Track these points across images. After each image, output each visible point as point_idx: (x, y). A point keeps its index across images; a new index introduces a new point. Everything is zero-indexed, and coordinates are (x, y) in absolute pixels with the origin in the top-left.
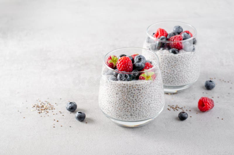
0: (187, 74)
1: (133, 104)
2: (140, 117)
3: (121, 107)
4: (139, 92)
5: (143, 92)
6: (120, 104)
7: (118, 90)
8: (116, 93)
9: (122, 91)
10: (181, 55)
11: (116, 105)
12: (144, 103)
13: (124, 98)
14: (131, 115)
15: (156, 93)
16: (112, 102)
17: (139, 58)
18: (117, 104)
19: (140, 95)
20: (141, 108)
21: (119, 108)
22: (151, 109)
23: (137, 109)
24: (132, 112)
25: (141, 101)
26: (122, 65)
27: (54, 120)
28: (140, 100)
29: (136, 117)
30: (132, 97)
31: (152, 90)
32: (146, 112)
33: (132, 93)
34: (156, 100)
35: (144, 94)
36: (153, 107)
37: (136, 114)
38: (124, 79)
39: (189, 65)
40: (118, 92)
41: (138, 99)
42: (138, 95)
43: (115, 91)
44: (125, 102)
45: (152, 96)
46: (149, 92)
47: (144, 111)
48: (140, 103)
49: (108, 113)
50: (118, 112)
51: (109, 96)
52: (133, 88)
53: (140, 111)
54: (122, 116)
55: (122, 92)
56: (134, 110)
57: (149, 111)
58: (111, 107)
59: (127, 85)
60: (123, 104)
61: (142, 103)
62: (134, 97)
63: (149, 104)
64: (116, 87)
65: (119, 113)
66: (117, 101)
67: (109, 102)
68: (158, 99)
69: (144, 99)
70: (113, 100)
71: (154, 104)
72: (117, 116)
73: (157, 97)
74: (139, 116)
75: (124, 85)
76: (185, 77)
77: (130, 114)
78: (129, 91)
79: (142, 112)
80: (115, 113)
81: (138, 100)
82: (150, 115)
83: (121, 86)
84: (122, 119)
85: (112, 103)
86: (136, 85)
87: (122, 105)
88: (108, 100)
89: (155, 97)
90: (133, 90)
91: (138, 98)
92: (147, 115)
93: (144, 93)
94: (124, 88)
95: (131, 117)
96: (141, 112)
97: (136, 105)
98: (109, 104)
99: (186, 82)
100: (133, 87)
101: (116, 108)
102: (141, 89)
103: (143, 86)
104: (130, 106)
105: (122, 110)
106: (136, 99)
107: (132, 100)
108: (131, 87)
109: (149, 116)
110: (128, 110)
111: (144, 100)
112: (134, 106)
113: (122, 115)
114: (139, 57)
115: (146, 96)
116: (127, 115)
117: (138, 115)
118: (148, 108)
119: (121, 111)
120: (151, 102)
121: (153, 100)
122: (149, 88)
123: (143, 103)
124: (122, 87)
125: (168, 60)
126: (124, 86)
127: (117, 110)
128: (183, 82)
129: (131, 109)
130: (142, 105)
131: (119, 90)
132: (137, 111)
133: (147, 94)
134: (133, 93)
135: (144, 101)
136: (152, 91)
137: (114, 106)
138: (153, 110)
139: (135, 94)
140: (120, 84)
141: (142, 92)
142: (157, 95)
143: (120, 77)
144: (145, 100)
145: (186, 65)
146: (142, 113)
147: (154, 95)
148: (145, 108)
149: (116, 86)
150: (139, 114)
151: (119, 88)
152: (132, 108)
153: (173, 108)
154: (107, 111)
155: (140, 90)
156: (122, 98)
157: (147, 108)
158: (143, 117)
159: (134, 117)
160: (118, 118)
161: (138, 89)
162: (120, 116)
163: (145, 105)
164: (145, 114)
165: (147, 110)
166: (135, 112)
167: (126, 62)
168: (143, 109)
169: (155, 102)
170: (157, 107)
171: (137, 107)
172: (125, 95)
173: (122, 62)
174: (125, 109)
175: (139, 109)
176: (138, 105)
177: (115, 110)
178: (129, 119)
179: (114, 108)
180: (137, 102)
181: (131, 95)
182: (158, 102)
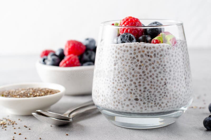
1: (139, 80)
2: (150, 105)
4: (150, 60)
5: (156, 61)
6: (119, 80)
7: (116, 57)
8: (113, 63)
9: (122, 58)
11: (114, 83)
12: (158, 81)
14: (137, 99)
15: (178, 68)
16: (107, 80)
18: (116, 81)
19: (150, 65)
20: (153, 87)
21: (118, 88)
22: (168, 93)
23: (145, 88)
24: (138, 94)
25: (153, 76)
28: (151, 74)
29: (144, 103)
30: (138, 67)
31: (170, 60)
32: (161, 96)
33: (138, 61)
34: (177, 80)
35: (158, 65)
36: (172, 91)
37: (144, 97)
40: (117, 61)
41: (148, 71)
42: (148, 64)
45: (170, 71)
46: (166, 63)
47: (156, 93)
48: (150, 79)
50: (116, 96)
52: (139, 52)
53: (150, 92)
54: (122, 102)
55: (123, 60)
56: (140, 90)
57: (164, 95)
58: (106, 89)
59: (131, 47)
60: (123, 80)
61: (153, 79)
62: (142, 67)
63: (165, 84)
64: (114, 52)
65: (118, 96)
67: (104, 81)
68: (181, 80)
69: (157, 72)
71: (174, 85)
72: (114, 102)
73: (178, 75)
74: (149, 102)
75: (127, 47)
77: (134, 97)
78: (134, 58)
79: (153, 94)
80: (112, 98)
81: (148, 73)
82: (166, 104)
83: (121, 50)
84: (123, 107)
85: (108, 82)
86: (145, 47)
87: (123, 82)
89: (176, 74)
90: (139, 56)
91: (147, 69)
92: (163, 103)
93: (158, 62)
94: (126, 52)
95: (137, 103)
96: (152, 95)
97: (144, 82)
98: (104, 85)
100: (140, 50)
101: (114, 89)
102: (152, 55)
103: (155, 51)
104: (135, 83)
105: (122, 92)
106: (143, 72)
108: (137, 51)
109: (164, 105)
110: (132, 90)
111: (157, 74)
112: (142, 84)
113: (123, 100)
115: (160, 69)
116: (130, 100)
117: (147, 100)
118: (163, 90)
119: (121, 93)
120: (168, 81)
121: (172, 78)
122: (165, 56)
123: (156, 79)
124: (123, 52)
126: (126, 49)
127: (115, 92)
129: (137, 89)
130: (155, 83)
131: (118, 56)
132: (146, 93)
133: (162, 66)
134: (140, 61)
135: (157, 77)
136: (171, 63)
137: (111, 85)
139: (143, 63)
140: (121, 47)
141: (154, 61)
142: (178, 72)
144: (159, 75)
146: (153, 97)
147: (174, 71)
148: (159, 90)
151: (119, 54)
152: (138, 87)
155: (151, 57)
157: (161, 89)
158: (155, 104)
159: (142, 103)
160: (117, 105)
161: (147, 54)
162: (120, 101)
163: (158, 83)
164: (158, 99)
165: (163, 92)
166: (142, 95)
167: (133, 21)
168: (155, 90)
169: (175, 83)
170: (179, 94)
171: (146, 86)
172: (128, 65)
173: (127, 22)
174: (127, 90)
175: (148, 90)
176: (148, 81)
177: (111, 92)
178: (134, 107)
179: (111, 89)
180: (145, 77)
181: (137, 63)
182: (180, 85)
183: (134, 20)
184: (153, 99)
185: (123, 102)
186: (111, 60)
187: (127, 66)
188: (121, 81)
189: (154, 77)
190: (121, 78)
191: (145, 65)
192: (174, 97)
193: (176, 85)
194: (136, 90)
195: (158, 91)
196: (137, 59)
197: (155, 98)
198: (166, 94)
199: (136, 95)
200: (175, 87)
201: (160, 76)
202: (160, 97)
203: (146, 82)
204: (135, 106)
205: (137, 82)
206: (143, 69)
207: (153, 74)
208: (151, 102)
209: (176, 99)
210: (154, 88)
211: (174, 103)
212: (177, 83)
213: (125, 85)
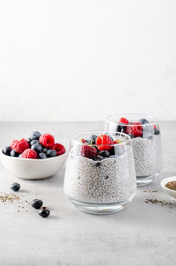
128: (138, 172)
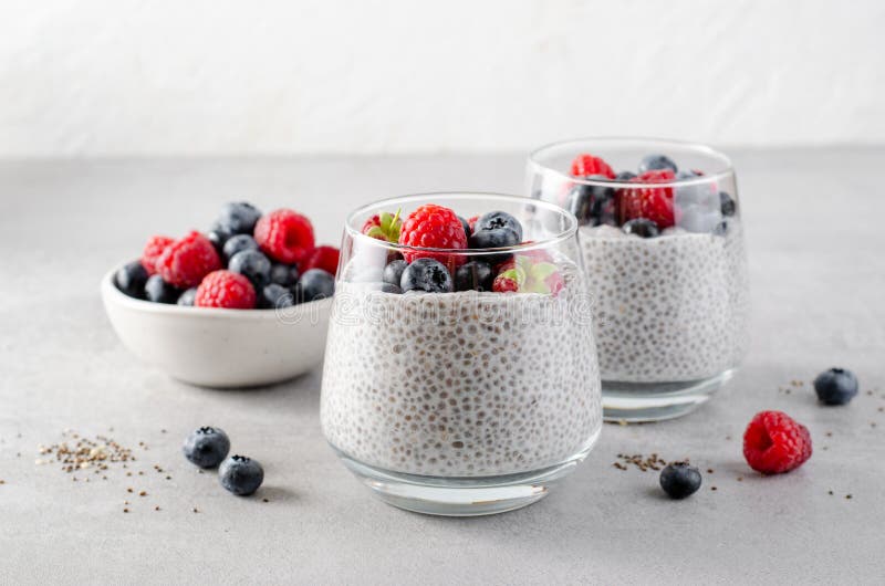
0: (695, 328)
1: (465, 394)
2: (494, 458)
3: (414, 408)
4: (493, 340)
5: (510, 341)
6: (409, 394)
7: (401, 331)
8: (392, 346)
9: (418, 335)
10: (669, 243)
11: (393, 400)
12: (514, 393)
13: (428, 366)
14: (458, 445)
15: (566, 354)
16: (375, 391)
17: (495, 220)
18: (400, 394)
19: (495, 352)
20: (502, 411)
21: (407, 412)
22: (542, 424)
23: (482, 414)
24: (461, 430)
25: (502, 383)
26: (424, 236)
27: (130, 491)
28: (496, 377)
29: (478, 454)
30: (463, 359)
31: (547, 336)
32: (523, 434)
33: (462, 342)
34: (563, 385)
35: (514, 352)
36: (552, 417)
37: (478, 438)
38: (428, 287)
39: (704, 291)
40: (402, 340)
41: (489, 370)
42: (488, 351)
43: (390, 336)
44: (430, 382)
45: (547, 365)
46: (536, 345)
47: (510, 427)
48: (495, 390)
49: (359, 442)
50: (400, 434)
51: (366, 366)
53: (494, 425)
54: (416, 450)
55: (420, 341)
56: (468, 421)
57: (532, 431)
58: (370, 414)
59: (442, 306)
60: (421, 393)
62: (472, 360)
63: (534, 402)
64: (395, 318)
65: (407, 435)
66: (398, 380)
67: (365, 390)
68: (574, 385)
69: (513, 371)
70: (380, 380)
71: (556, 402)
72: (395, 451)
73: (567, 373)
74: (492, 450)
75: (430, 304)
76: (686, 341)
77: (451, 438)
78: (451, 335)
79: (502, 430)
80: (389, 438)
81: (489, 376)
82: (537, 454)
83: (415, 312)
84: (420, 464)
85: (378, 395)
86: (480, 306)
87: (420, 399)
88: (358, 383)
89: (563, 370)
90: (465, 330)
91: (485, 365)
92: (527, 451)
93: (515, 345)
94: (429, 319)
95: (458, 454)
96: (499, 433)
97: (477, 400)
98: (364, 401)
99: (694, 363)
100: (469, 313)
101: (394, 415)
102: (501, 326)
103: (507, 315)
104: (453, 402)
105: (418, 423)
106: (477, 373)
107: (463, 374)
108: (459, 317)
109: (532, 455)
110: (445, 419)
111: (513, 377)
112: (472, 403)
113: (420, 445)
114: (493, 217)
115: (519, 363)
116: (439, 446)
117: (487, 446)
118: (528, 418)
119: (415, 427)
120: (542, 391)
121: (551, 383)
122: (533, 327)
123: (510, 389)
124: (418, 318)
125: (615, 263)
126: (429, 310)
127: (398, 425)
129: (458, 418)
130: (506, 400)
131: (407, 329)
132: (483, 429)
133: (525, 354)
134: (467, 342)
135: (512, 384)
136: (548, 345)
137: (385, 405)
138: (551, 431)
139: (475, 349)
140: (414, 303)
141: (506, 342)
142: (567, 364)
143: (411, 275)
144: (519, 377)
145: (690, 285)
146: (502, 436)
147: (556, 363)
148: (518, 417)
149: (393, 315)
150: (490, 442)
151: (408, 322)
152: (462, 413)
153: (636, 463)
154: (353, 437)
155: (497, 331)
156: (421, 367)
157: (524, 416)
158: (507, 455)
159: (472, 453)
160: (403, 460)
161: (487, 324)
162: (412, 450)
163: (517, 400)
164: (515, 442)
165: (527, 424)
166: (473, 433)
167: (440, 223)
168: (508, 418)
169: (559, 396)
170: (570, 423)
171: (483, 408)
172: (434, 352)
173: (423, 223)
174: (432, 418)
175: (490, 419)
176: (488, 397)
177: (387, 424)
178: (449, 464)
179: (385, 415)
180: (481, 387)
181: (459, 350)
182: (572, 398)
183: (441, 219)
184: (503, 442)
185: (421, 452)
186: (384, 337)
187: (432, 357)
188: (415, 395)
189: (505, 383)
190: (415, 389)
191: (482, 353)
192: (556, 434)
193: (562, 401)
194: (455, 420)
195: (514, 420)
196: (458, 336)
197: (507, 440)
198: (535, 428)
199: (458, 432)
200: (558, 406)
201: (521, 382)
202: (520, 437)
203: (483, 398)
204: (452, 462)
205: (459, 400)
206: (475, 364)
207: (502, 377)
208: (497, 449)
209: (562, 436)
210: (506, 414)
211: (558, 448)
212: (564, 395)
213: (426, 407)
